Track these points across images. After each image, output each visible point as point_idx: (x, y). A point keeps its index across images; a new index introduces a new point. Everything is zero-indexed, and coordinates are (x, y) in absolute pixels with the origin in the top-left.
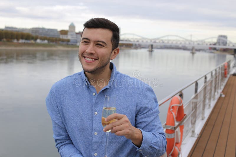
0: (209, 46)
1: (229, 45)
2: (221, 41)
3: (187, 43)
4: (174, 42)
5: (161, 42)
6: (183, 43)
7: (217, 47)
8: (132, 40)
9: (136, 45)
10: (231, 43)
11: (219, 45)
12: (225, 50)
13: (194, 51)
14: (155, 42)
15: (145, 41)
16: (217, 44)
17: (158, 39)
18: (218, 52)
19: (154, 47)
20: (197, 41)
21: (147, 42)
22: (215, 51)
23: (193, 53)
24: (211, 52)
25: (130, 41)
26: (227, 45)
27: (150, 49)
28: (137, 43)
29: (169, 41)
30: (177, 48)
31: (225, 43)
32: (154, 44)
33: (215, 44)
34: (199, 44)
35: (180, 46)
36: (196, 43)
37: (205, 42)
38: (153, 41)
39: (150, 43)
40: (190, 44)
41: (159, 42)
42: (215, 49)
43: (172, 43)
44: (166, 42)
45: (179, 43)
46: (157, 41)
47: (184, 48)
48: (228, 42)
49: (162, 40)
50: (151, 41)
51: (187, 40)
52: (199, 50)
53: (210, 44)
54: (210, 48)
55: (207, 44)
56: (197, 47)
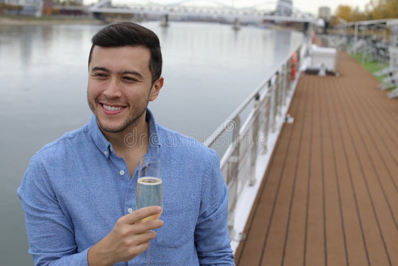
0: (262, 17)
1: (296, 16)
2: (282, 10)
3: (227, 11)
4: (205, 11)
5: (183, 10)
6: (219, 12)
7: (276, 18)
8: (132, 7)
9: (139, 15)
10: (299, 12)
11: (280, 15)
12: (290, 25)
13: (238, 26)
14: (172, 10)
15: (154, 8)
16: (277, 14)
17: (177, 5)
18: (278, 28)
19: (170, 17)
20: (242, 9)
21: (158, 10)
22: (273, 26)
23: (236, 29)
24: (266, 28)
25: (128, 8)
26: (293, 15)
27: (163, 22)
28: (142, 12)
29: (195, 8)
30: (210, 20)
31: (289, 13)
32: (171, 14)
33: (273, 14)
34: (245, 14)
35: (215, 16)
36: (241, 13)
37: (255, 11)
38: (169, 8)
39: (162, 12)
40: (231, 13)
41: (179, 10)
42: (272, 22)
43: (201, 12)
44: (190, 10)
45: (212, 11)
46: (176, 9)
47: (222, 21)
48: (294, 11)
49: (184, 7)
50: (165, 8)
51: (225, 7)
52: (246, 24)
53: (265, 14)
54: (265, 21)
55: (259, 14)
56: (243, 19)
